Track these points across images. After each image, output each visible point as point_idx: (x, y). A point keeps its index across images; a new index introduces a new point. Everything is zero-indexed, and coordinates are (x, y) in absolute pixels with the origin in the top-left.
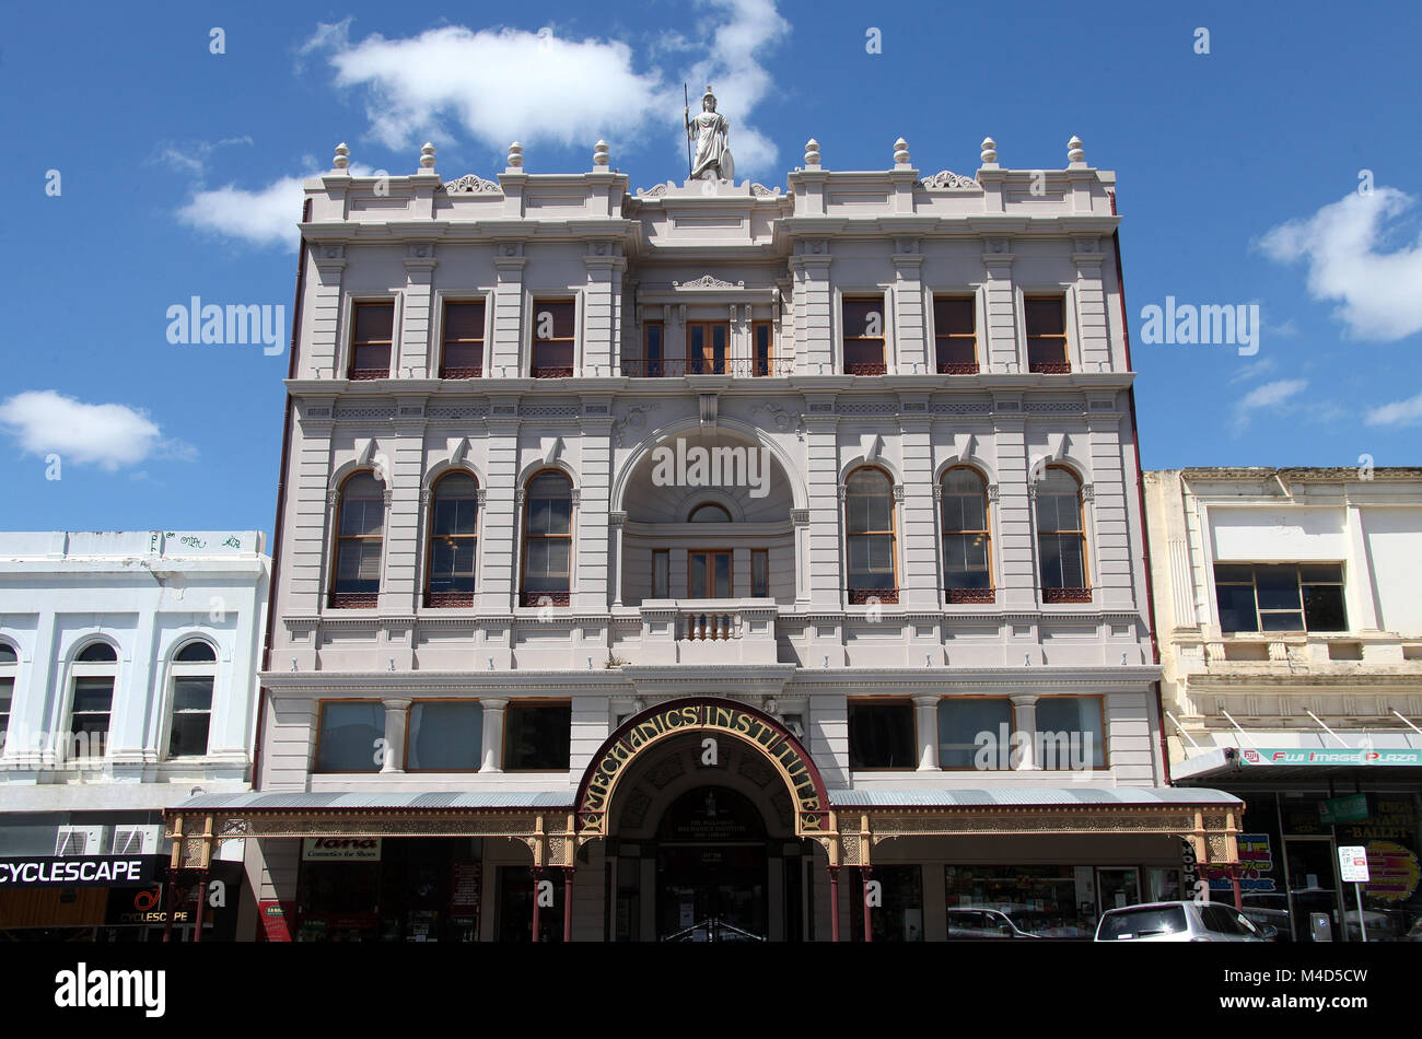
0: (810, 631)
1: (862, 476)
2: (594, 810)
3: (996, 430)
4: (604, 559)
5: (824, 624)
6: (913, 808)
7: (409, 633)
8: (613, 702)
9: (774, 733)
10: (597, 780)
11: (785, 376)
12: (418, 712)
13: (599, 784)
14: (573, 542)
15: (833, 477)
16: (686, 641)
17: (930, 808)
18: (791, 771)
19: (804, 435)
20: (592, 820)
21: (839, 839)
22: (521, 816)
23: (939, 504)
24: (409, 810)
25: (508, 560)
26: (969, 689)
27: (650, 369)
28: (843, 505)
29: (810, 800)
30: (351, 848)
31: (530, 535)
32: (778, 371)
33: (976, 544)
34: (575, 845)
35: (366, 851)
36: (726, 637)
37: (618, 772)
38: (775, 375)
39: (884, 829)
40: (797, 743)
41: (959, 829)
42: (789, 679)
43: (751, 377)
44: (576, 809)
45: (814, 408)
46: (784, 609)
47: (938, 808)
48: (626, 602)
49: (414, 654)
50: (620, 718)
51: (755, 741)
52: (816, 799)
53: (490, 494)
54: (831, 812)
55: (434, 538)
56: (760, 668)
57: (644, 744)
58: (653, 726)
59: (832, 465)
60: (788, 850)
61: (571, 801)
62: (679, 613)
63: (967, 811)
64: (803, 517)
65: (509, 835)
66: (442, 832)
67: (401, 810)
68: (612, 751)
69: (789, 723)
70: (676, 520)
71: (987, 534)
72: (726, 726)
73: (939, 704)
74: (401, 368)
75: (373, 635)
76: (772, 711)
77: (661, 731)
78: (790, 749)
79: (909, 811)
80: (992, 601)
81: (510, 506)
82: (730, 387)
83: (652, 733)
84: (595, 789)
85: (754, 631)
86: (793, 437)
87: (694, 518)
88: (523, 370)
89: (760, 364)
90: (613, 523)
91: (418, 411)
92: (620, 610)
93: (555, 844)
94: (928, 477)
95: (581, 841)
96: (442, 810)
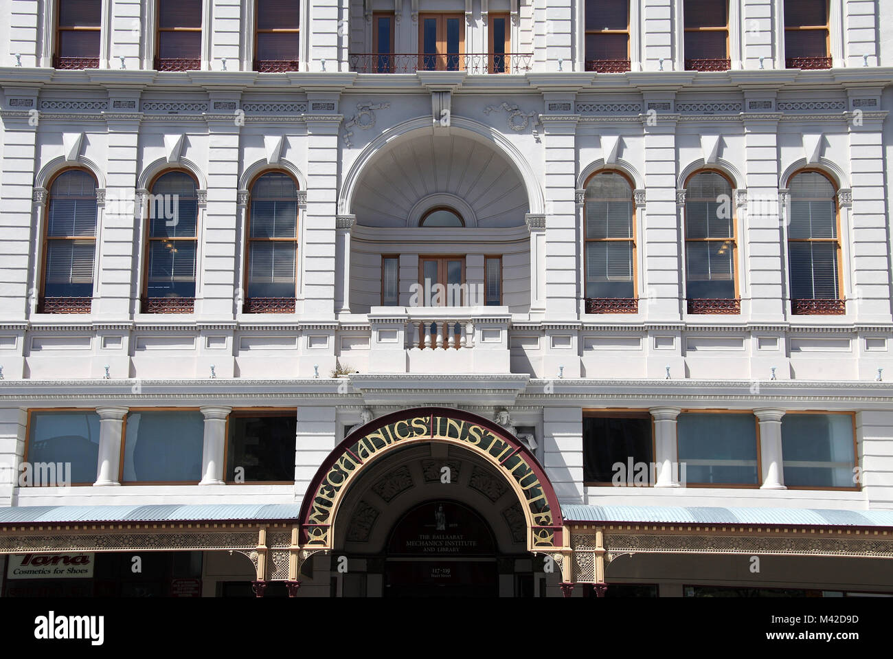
0: (545, 341)
1: (601, 180)
2: (319, 523)
3: (746, 131)
4: (331, 264)
5: (559, 333)
6: (650, 525)
7: (126, 340)
8: (340, 412)
9: (506, 445)
10: (322, 492)
11: (522, 73)
12: (135, 421)
13: (324, 496)
14: (299, 246)
15: (570, 181)
16: (416, 350)
17: (668, 525)
18: (523, 484)
19: (541, 136)
20: (317, 534)
21: (573, 556)
22: (244, 528)
23: (682, 209)
24: (124, 523)
25: (231, 264)
26: (710, 403)
27: (380, 64)
28: (582, 209)
29: (543, 515)
30: (61, 565)
31: (254, 238)
32: (515, 67)
33: (721, 252)
34: (299, 558)
35: (77, 567)
36: (457, 346)
37: (345, 484)
38: (511, 72)
39: (620, 546)
40: (530, 455)
41: (698, 547)
42: (522, 390)
43: (486, 74)
44: (301, 522)
45: (552, 107)
46: (518, 318)
47: (676, 525)
48: (355, 309)
49: (131, 363)
50: (348, 428)
51: (486, 453)
52: (549, 513)
53: (211, 195)
54: (564, 528)
55: (151, 241)
56: (492, 378)
57: (372, 456)
58: (381, 436)
59: (571, 168)
60: (520, 566)
61: (295, 513)
62: (410, 321)
63: (707, 529)
64: (540, 222)
65: (231, 549)
66: (160, 546)
67: (116, 524)
68: (338, 462)
69: (521, 435)
70: (407, 224)
71: (733, 241)
72: (457, 437)
73: (679, 417)
74: (112, 57)
75: (87, 341)
76: (505, 422)
77: (389, 442)
78: (523, 461)
79: (646, 528)
80: (737, 311)
81: (232, 209)
82: (464, 84)
83: (380, 444)
84: (321, 501)
85: (487, 339)
86: (530, 138)
87: (426, 222)
88: (245, 63)
89: (496, 60)
90: (340, 226)
91: (131, 105)
92: (347, 318)
93: (279, 558)
94: (671, 181)
95: (306, 555)
96: (159, 523)
